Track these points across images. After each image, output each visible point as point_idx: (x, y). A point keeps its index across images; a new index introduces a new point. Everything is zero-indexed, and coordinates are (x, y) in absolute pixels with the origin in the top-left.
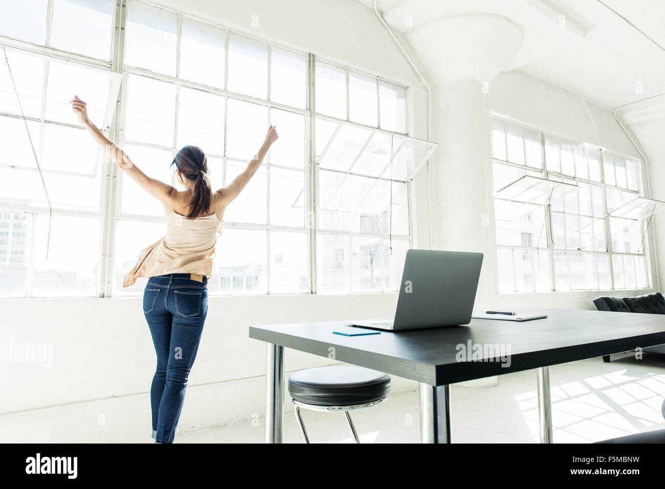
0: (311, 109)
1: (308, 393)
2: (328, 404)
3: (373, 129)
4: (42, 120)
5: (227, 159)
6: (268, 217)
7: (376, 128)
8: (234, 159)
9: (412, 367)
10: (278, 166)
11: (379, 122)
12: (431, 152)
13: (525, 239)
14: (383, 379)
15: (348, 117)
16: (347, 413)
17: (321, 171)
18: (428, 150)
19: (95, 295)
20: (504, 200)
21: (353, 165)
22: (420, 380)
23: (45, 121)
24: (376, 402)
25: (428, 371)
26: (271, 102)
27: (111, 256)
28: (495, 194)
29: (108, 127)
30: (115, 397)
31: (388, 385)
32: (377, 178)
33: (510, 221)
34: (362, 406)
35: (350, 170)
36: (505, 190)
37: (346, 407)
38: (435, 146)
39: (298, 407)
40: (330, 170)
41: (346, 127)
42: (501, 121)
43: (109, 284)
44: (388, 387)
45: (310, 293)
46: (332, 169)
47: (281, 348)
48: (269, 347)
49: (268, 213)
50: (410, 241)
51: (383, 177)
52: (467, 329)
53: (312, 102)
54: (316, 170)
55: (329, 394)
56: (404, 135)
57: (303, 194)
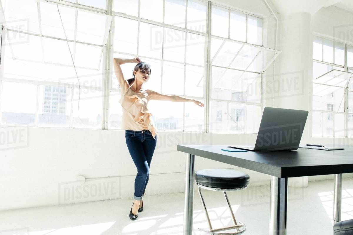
0: (208, 33)
1: (205, 181)
2: (216, 187)
3: (243, 43)
4: (75, 41)
5: (164, 60)
6: (184, 92)
7: (245, 43)
8: (167, 61)
9: (268, 167)
10: (190, 64)
11: (246, 39)
12: (276, 56)
13: (329, 107)
14: (246, 177)
15: (229, 37)
16: (225, 193)
17: (213, 67)
18: (274, 55)
19: (100, 128)
20: (319, 84)
21: (231, 64)
22: (272, 174)
23: (76, 42)
24: (241, 188)
25: (277, 170)
26: (187, 29)
27: (107, 109)
28: (314, 81)
29: (105, 44)
30: (110, 177)
31: (248, 180)
32: (244, 71)
33: (321, 96)
34: (234, 189)
35: (229, 66)
36: (320, 78)
37: (225, 189)
38: (279, 52)
39: (200, 188)
40: (218, 66)
41: (228, 42)
42: (320, 37)
43: (107, 123)
44: (249, 181)
45: (205, 132)
46: (219, 66)
47: (193, 156)
48: (187, 155)
49: (184, 89)
50: (261, 106)
51: (247, 70)
52: (296, 152)
53: (209, 28)
54: (210, 67)
55: (217, 182)
56: (261, 46)
57: (203, 79)
